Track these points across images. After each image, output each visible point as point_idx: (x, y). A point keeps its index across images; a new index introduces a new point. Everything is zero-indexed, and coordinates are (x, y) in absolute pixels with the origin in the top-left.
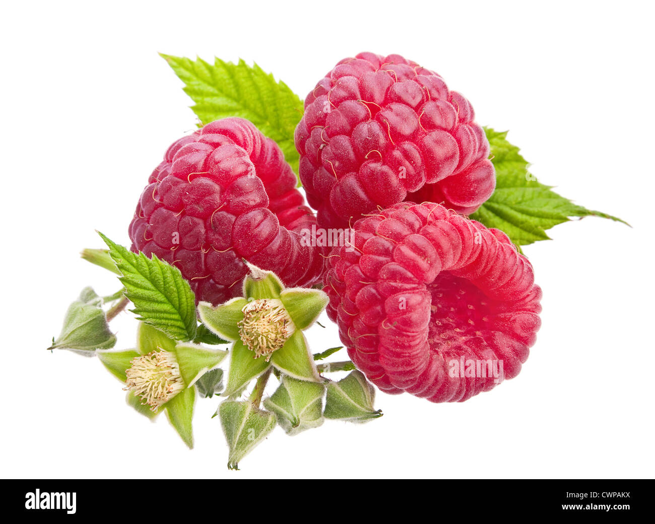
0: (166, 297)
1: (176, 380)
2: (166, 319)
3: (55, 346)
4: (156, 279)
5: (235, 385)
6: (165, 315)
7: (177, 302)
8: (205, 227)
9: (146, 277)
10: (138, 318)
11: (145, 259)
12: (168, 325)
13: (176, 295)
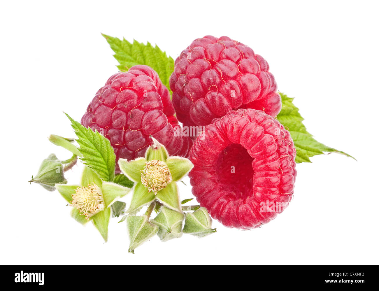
0: (101, 154)
1: (101, 202)
2: (100, 166)
3: (33, 180)
4: (97, 143)
5: (134, 207)
6: (100, 164)
7: (107, 158)
8: (127, 117)
9: (91, 142)
10: (84, 163)
11: (91, 131)
12: (100, 170)
13: (107, 154)
